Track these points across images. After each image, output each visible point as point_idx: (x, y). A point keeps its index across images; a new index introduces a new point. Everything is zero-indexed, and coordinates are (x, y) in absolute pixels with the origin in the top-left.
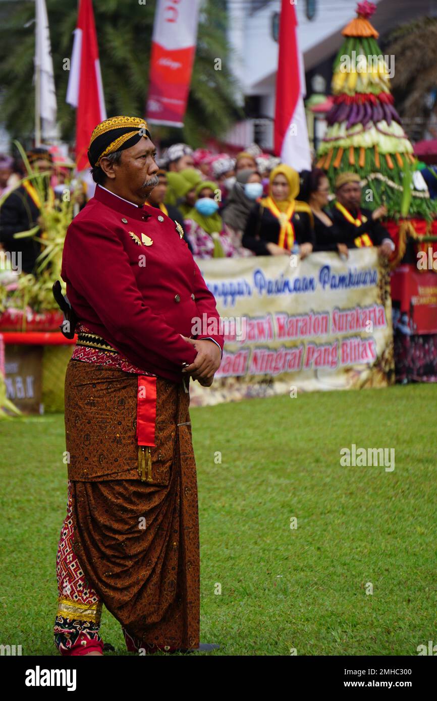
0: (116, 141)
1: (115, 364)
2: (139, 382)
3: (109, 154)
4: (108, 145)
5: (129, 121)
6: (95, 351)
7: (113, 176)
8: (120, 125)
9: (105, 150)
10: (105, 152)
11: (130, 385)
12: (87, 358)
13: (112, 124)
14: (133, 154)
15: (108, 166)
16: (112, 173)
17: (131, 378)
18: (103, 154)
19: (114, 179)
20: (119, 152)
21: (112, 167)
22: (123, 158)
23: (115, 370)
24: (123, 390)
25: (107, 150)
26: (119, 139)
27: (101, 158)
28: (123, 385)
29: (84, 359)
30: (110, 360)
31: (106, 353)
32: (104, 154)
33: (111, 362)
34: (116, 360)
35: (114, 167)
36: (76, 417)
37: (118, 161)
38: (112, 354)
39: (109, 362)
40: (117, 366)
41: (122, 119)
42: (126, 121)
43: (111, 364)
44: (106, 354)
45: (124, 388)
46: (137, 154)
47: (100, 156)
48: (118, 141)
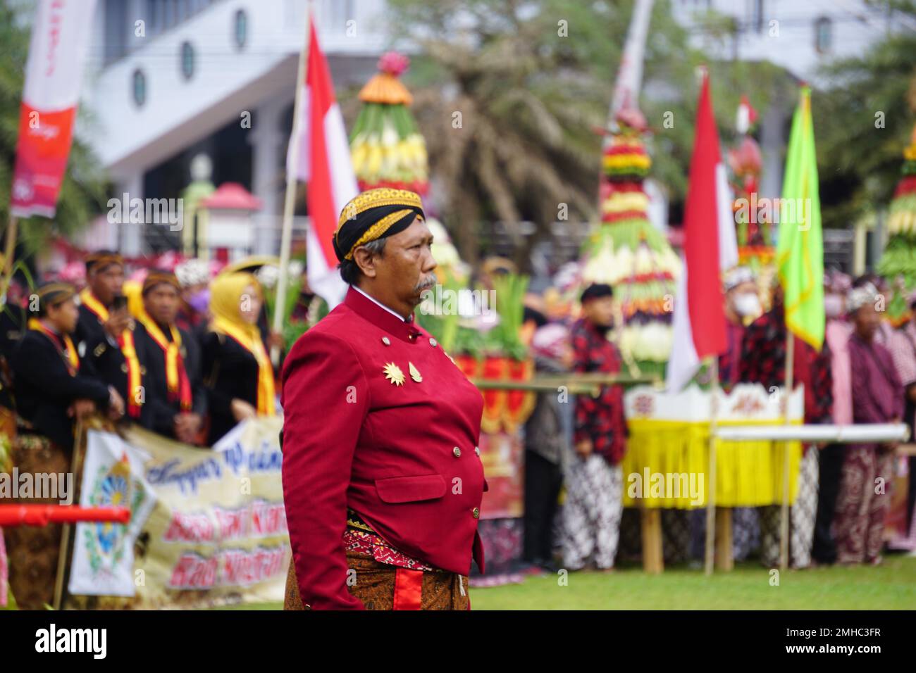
0: (379, 223)
1: (365, 550)
2: (397, 577)
3: (367, 243)
4: (367, 229)
5: (398, 195)
7: (372, 273)
8: (384, 201)
9: (361, 235)
10: (361, 240)
11: (384, 581)
13: (373, 200)
14: (403, 242)
15: (366, 259)
16: (370, 269)
17: (386, 570)
18: (358, 242)
19: (374, 278)
20: (383, 239)
21: (371, 261)
22: (388, 248)
23: (363, 558)
24: (373, 589)
25: (365, 236)
26: (382, 221)
27: (355, 248)
28: (374, 580)
30: (358, 543)
31: (352, 531)
32: (361, 242)
33: (359, 546)
34: (367, 543)
35: (374, 260)
37: (381, 252)
38: (360, 534)
39: (356, 545)
40: (368, 552)
41: (388, 192)
42: (393, 196)
43: (358, 550)
44: (352, 534)
45: (375, 585)
46: (408, 243)
47: (355, 245)
48: (382, 224)
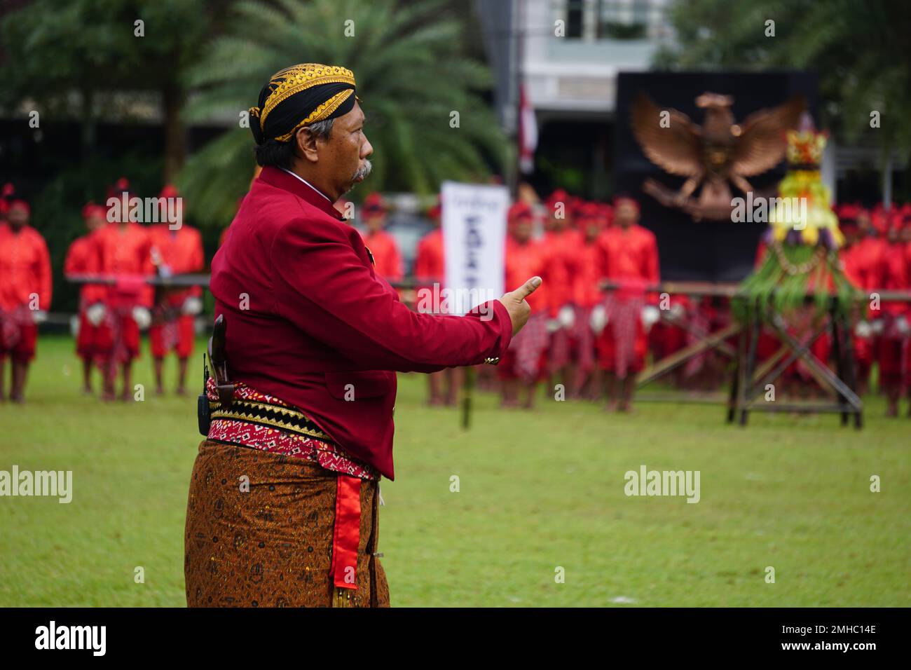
0: (327, 103)
1: (306, 456)
2: (339, 485)
3: (313, 123)
4: (314, 108)
5: (340, 72)
6: (273, 432)
7: (314, 158)
9: (307, 116)
10: (307, 120)
11: (326, 490)
12: (260, 443)
13: (317, 77)
14: (349, 124)
15: (308, 140)
16: (313, 153)
17: (329, 478)
18: (303, 123)
19: (314, 163)
20: (330, 121)
21: (314, 143)
22: (334, 130)
23: (305, 464)
24: (315, 498)
25: (311, 116)
26: (330, 100)
27: (299, 128)
28: (317, 489)
29: (253, 443)
30: (298, 448)
31: (292, 436)
32: (306, 123)
33: (300, 451)
34: (308, 449)
35: (317, 143)
36: (236, 536)
37: (327, 136)
38: (301, 438)
39: (297, 450)
40: (309, 458)
42: (336, 73)
43: (299, 455)
44: (293, 439)
45: (318, 493)
46: (355, 126)
47: (298, 126)
48: (330, 104)
